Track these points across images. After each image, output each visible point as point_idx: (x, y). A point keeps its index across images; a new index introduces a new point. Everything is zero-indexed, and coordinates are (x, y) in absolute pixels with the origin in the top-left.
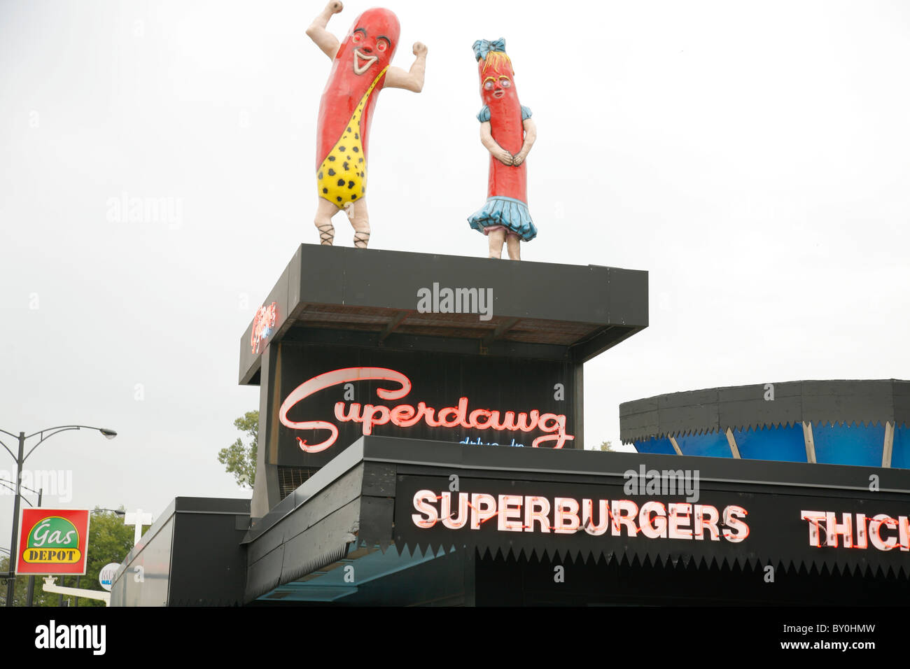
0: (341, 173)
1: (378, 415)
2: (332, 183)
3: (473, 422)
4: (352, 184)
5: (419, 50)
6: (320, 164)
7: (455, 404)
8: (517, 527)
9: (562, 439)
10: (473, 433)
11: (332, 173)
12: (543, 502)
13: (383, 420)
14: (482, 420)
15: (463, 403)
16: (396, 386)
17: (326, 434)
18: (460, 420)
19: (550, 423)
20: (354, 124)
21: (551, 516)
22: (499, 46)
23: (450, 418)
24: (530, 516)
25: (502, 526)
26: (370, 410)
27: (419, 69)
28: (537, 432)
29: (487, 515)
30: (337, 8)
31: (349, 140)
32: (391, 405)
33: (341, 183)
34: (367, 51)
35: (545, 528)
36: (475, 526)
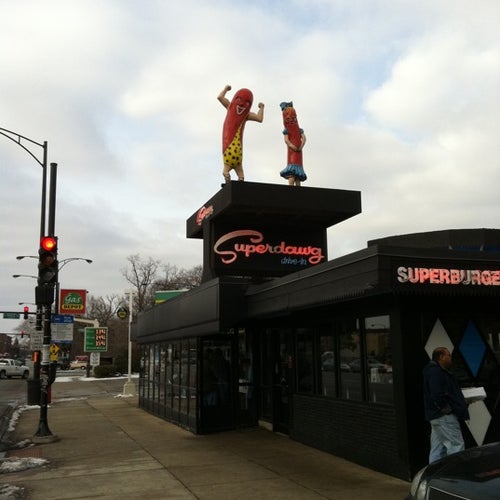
0: (233, 154)
1: (251, 249)
2: (229, 158)
3: (287, 251)
4: (238, 158)
5: (261, 106)
6: (224, 151)
7: (280, 244)
8: (437, 282)
9: (320, 257)
10: (287, 256)
11: (230, 154)
12: (447, 271)
13: (254, 251)
14: (290, 250)
15: (283, 243)
16: (258, 237)
17: (231, 256)
18: (282, 251)
19: (315, 251)
20: (237, 135)
21: (449, 277)
22: (291, 105)
23: (278, 250)
24: (442, 278)
25: (432, 281)
26: (248, 247)
27: (261, 113)
28: (311, 255)
29: (426, 277)
30: (229, 88)
31: (236, 141)
32: (256, 245)
33: (234, 158)
34: (242, 106)
35: (448, 282)
36: (422, 281)
